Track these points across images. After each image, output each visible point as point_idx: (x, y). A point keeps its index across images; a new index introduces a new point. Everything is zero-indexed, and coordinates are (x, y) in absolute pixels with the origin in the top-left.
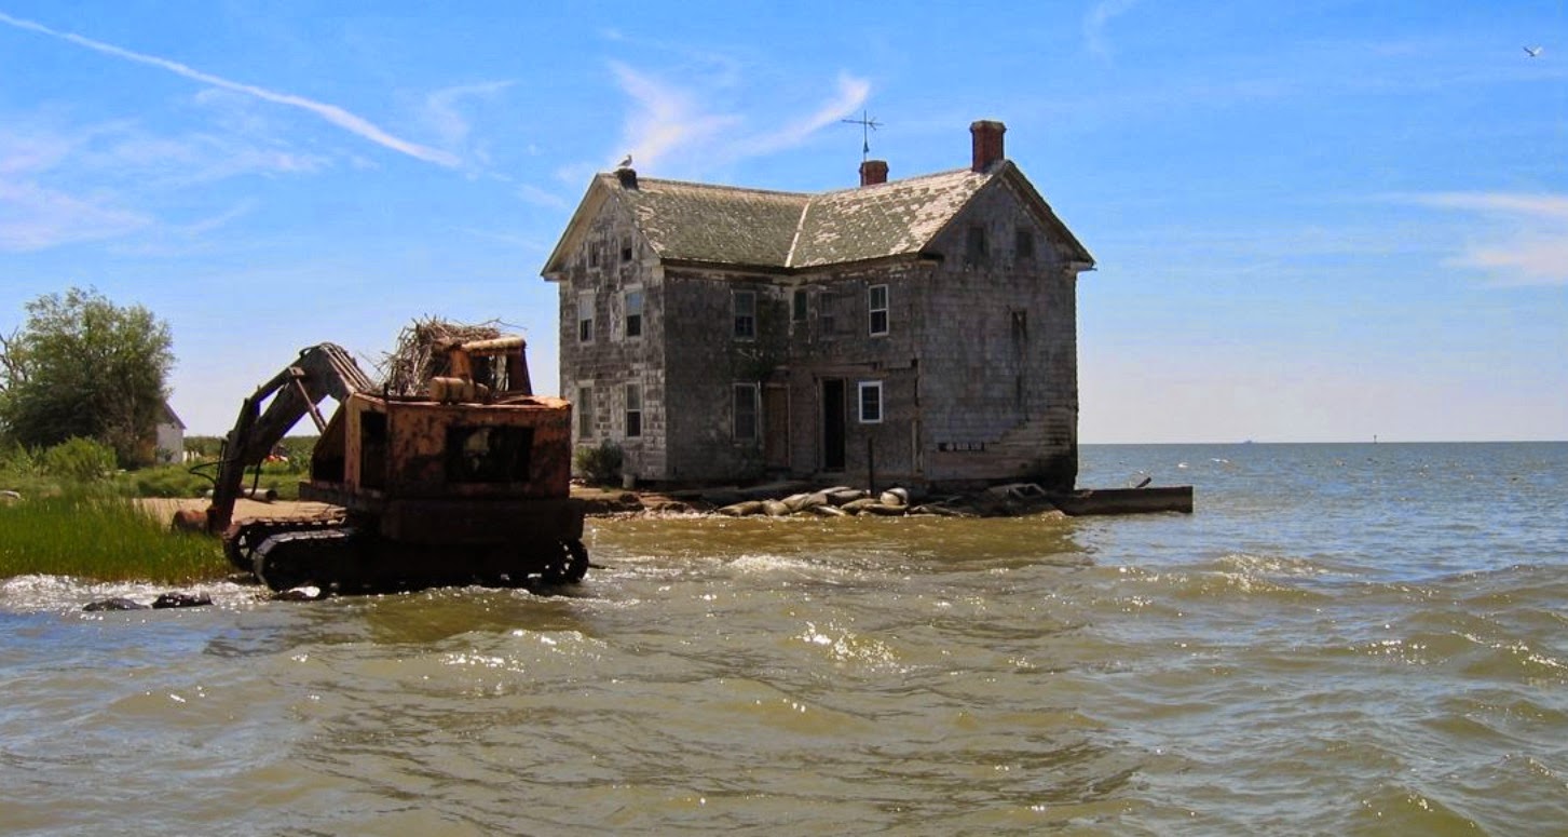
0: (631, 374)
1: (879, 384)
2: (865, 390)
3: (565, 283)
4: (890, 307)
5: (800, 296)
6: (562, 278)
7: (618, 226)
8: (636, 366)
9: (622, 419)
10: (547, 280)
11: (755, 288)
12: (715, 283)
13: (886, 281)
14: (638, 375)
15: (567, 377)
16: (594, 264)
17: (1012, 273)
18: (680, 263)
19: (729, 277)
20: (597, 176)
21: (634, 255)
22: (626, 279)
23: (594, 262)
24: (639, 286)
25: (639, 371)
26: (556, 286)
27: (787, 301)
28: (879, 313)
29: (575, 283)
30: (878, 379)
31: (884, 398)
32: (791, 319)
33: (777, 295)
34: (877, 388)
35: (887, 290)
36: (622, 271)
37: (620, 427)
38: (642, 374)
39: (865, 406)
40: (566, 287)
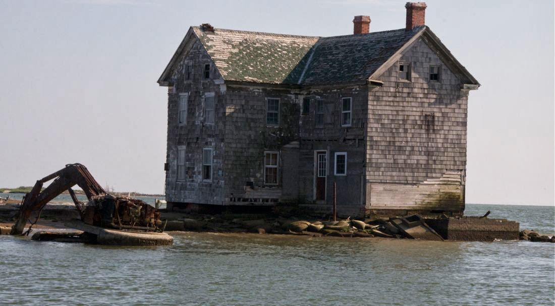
0: (207, 144)
1: (345, 154)
2: (338, 156)
3: (171, 88)
4: (352, 110)
5: (306, 101)
6: (170, 85)
7: (202, 58)
8: (210, 140)
9: (201, 170)
10: (161, 85)
11: (280, 96)
12: (256, 94)
13: (351, 95)
14: (211, 144)
15: (171, 143)
16: (188, 78)
17: (426, 91)
18: (236, 82)
19: (264, 90)
20: (191, 28)
21: (211, 76)
22: (206, 89)
23: (189, 76)
24: (213, 94)
25: (211, 142)
26: (166, 89)
27: (299, 104)
28: (347, 113)
29: (177, 89)
30: (345, 151)
31: (347, 161)
32: (301, 113)
33: (293, 100)
34: (344, 156)
35: (351, 101)
36: (204, 84)
37: (199, 173)
38: (213, 144)
39: (338, 166)
40: (172, 89)
